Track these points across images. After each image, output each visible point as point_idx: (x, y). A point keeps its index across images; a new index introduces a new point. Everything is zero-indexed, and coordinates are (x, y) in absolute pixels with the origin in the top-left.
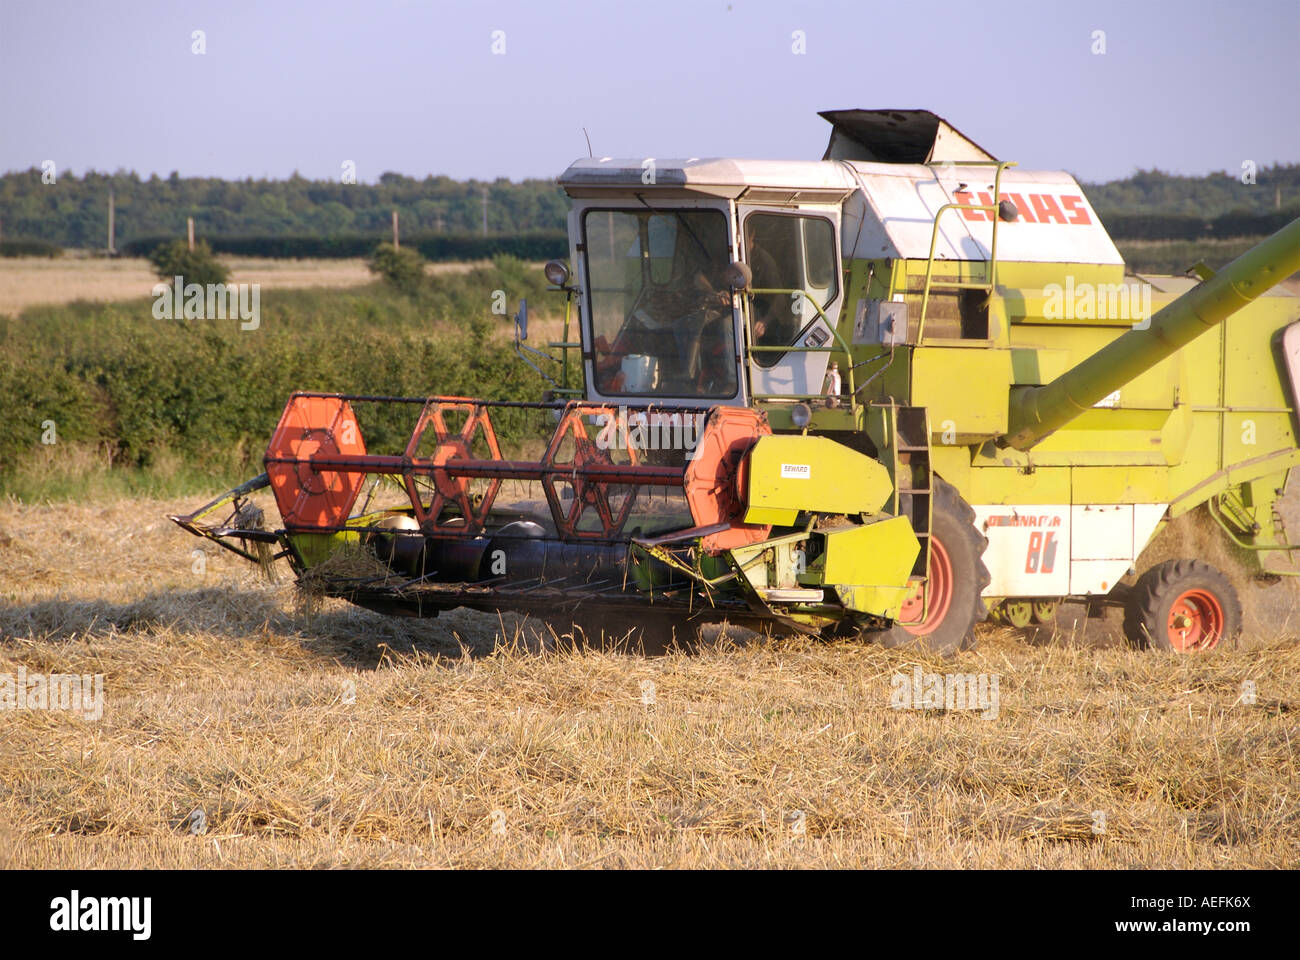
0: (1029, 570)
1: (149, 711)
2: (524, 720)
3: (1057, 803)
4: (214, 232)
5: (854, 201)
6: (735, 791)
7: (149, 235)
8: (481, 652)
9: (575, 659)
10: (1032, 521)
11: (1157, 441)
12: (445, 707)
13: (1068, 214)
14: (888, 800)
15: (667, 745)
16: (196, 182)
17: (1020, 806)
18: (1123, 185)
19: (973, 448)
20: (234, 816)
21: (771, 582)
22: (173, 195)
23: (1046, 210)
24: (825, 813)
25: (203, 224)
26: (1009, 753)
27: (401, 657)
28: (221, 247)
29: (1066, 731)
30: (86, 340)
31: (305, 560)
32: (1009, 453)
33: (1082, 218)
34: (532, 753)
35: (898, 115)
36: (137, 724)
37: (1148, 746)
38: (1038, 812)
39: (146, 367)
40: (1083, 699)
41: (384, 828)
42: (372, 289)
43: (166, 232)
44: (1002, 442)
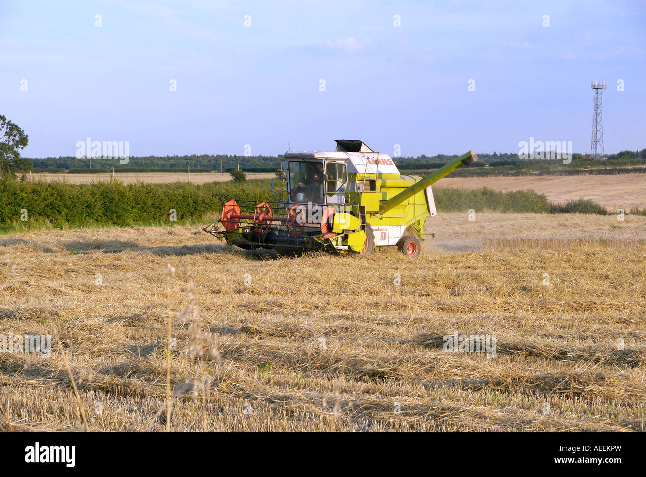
0: (381, 240)
1: (229, 268)
2: (308, 270)
3: (421, 288)
4: (243, 167)
5: (347, 160)
6: (353, 286)
7: (230, 168)
8: (299, 256)
9: (319, 258)
10: (381, 229)
11: (405, 212)
12: (292, 268)
13: (388, 163)
14: (386, 287)
15: (339, 276)
16: (239, 157)
17: (414, 289)
18: (435, 157)
19: (371, 214)
20: (247, 290)
21: (337, 245)
22: (235, 159)
23: (384, 162)
24: (372, 290)
25: (241, 165)
26: (411, 277)
27: (282, 257)
28: (245, 170)
29: (424, 273)
30: (216, 190)
31: (228, 238)
32: (378, 215)
33: (391, 164)
34: (310, 278)
35: (353, 141)
36: (227, 271)
37: (441, 276)
38: (417, 290)
39: (229, 196)
40: (427, 266)
41: (279, 293)
42: (277, 179)
43: (233, 167)
44: (377, 213)
